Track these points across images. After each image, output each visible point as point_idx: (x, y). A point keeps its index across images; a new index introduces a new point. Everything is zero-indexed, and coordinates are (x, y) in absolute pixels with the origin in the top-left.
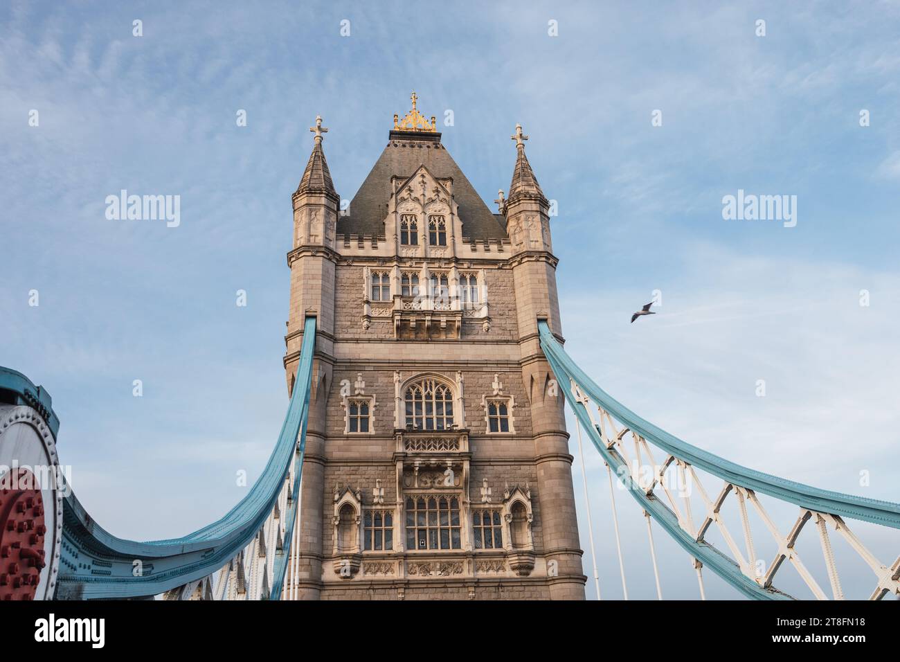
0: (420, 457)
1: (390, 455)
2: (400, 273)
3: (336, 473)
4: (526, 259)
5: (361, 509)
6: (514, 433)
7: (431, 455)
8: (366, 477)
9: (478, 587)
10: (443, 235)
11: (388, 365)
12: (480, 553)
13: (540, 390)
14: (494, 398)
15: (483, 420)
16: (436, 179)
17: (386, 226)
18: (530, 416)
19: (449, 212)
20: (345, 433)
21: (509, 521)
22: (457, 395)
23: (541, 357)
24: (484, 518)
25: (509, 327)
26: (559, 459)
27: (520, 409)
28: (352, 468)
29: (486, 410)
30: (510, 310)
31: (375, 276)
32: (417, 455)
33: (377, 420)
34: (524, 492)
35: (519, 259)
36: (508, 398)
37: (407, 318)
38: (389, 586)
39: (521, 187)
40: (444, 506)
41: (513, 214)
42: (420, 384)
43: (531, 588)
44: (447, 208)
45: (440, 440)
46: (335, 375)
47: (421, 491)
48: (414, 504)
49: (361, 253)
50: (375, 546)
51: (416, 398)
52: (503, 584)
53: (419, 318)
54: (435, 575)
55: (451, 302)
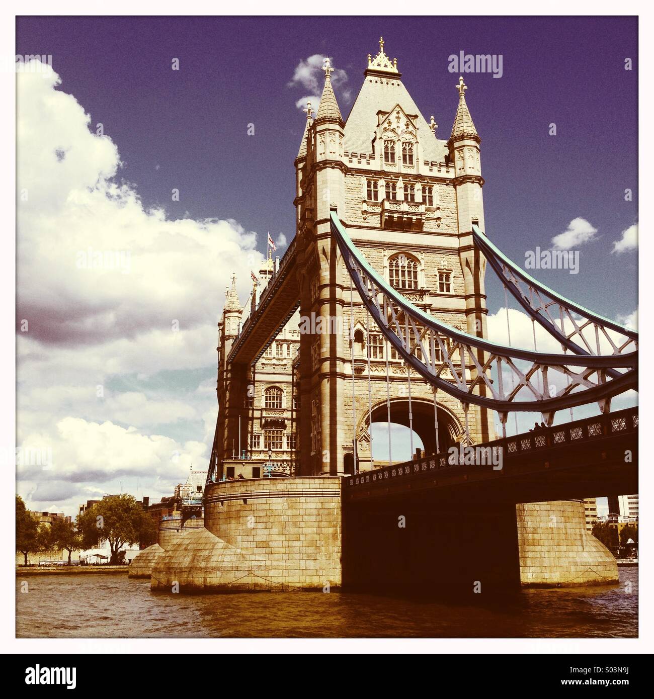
2: (384, 183)
5: (366, 334)
6: (454, 293)
10: (411, 157)
11: (378, 244)
13: (471, 268)
14: (442, 271)
15: (435, 284)
16: (407, 116)
17: (375, 148)
18: (463, 283)
19: (415, 141)
22: (420, 267)
23: (474, 247)
25: (453, 225)
27: (458, 278)
29: (438, 277)
30: (453, 213)
31: (369, 184)
35: (461, 179)
37: (392, 215)
38: (383, 380)
41: (458, 146)
42: (398, 258)
44: (414, 138)
45: (413, 295)
49: (360, 166)
50: (373, 356)
51: (396, 267)
53: (399, 216)
55: (418, 206)
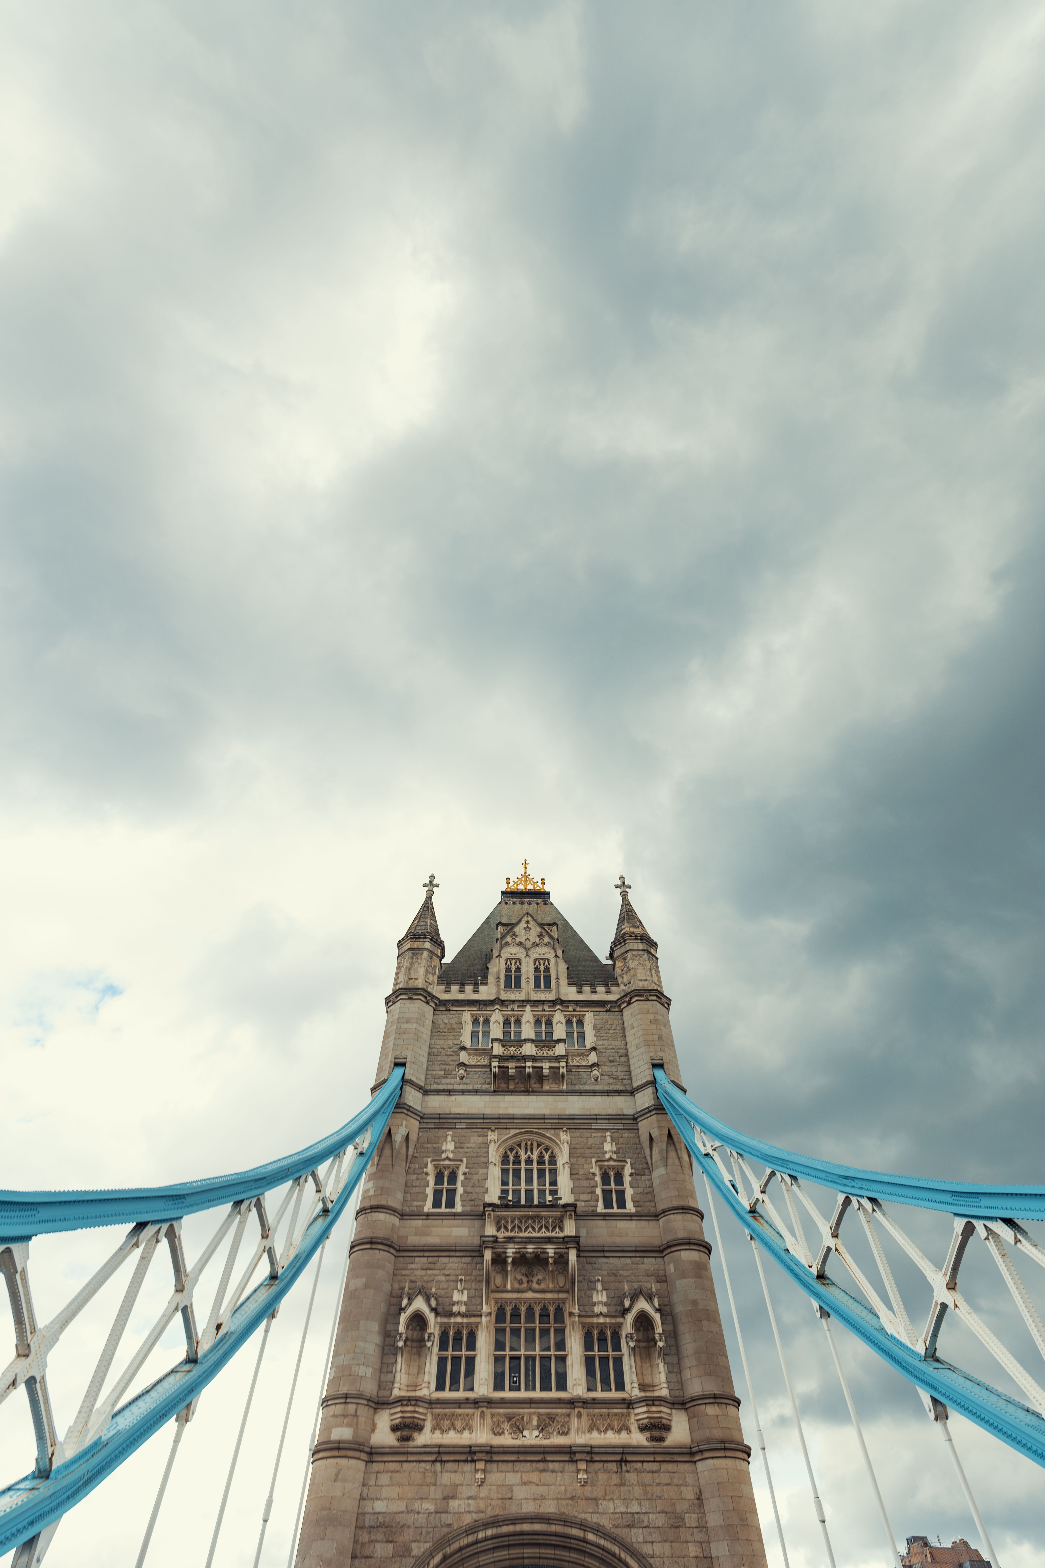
0: (514, 1242)
1: (477, 1241)
2: (501, 1017)
3: (410, 1266)
4: (636, 998)
5: (436, 1322)
6: (633, 1210)
7: (527, 1240)
8: (447, 1272)
9: (592, 1461)
10: (548, 978)
11: (482, 1121)
12: (594, 1399)
13: (661, 1151)
14: (606, 1163)
15: (593, 1192)
16: (541, 925)
17: (489, 970)
18: (651, 1186)
19: (554, 955)
20: (426, 1210)
21: (632, 1344)
22: (563, 1158)
23: (659, 1108)
24: (599, 1340)
25: (621, 1075)
26: (692, 1247)
27: (638, 1177)
28: (430, 1259)
29: (598, 1178)
30: (621, 1056)
31: (476, 1021)
32: (510, 1240)
33: (465, 1192)
34: (649, 1298)
35: (627, 999)
36: (623, 1164)
37: (506, 1064)
38: (463, 1457)
39: (627, 928)
40: (545, 1318)
41: (619, 954)
42: (519, 1146)
43: (671, 1467)
44: (552, 952)
45: (540, 1218)
46: (421, 1134)
47: (515, 1295)
48: (505, 1314)
49: (461, 997)
50: (451, 1385)
51: (514, 1163)
52: (629, 1458)
53: (518, 1064)
54: (531, 1437)
55: (554, 1047)
